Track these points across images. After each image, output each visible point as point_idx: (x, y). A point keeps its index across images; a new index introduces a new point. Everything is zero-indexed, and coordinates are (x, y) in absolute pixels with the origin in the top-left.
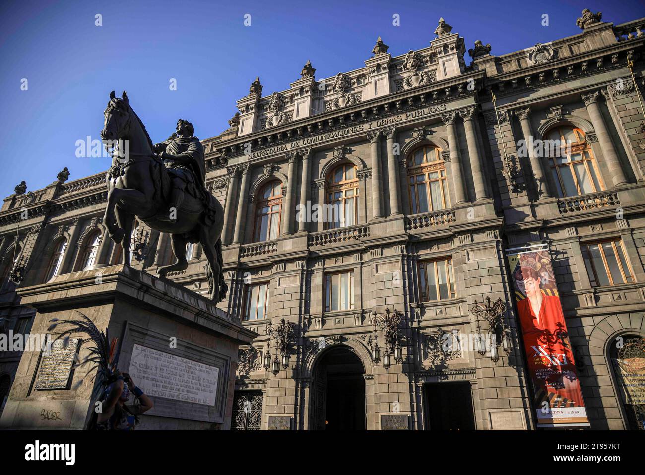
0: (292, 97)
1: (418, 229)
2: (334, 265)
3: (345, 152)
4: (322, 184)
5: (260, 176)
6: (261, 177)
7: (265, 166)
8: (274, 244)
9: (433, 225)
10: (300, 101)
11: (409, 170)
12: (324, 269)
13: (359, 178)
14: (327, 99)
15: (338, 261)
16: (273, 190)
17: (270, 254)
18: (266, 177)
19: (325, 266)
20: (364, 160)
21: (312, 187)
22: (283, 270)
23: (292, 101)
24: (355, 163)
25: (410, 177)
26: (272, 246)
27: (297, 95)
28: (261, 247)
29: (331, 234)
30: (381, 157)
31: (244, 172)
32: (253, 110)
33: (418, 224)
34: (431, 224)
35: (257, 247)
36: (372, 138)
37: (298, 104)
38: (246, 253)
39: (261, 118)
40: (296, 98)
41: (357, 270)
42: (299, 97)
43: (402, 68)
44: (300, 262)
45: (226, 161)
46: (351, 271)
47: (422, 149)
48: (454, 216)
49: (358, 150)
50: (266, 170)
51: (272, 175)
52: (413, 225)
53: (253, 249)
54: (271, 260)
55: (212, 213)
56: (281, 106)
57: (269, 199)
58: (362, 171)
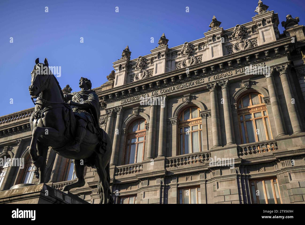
0: (152, 59)
1: (248, 155)
2: (185, 182)
3: (191, 98)
4: (175, 121)
5: (129, 115)
6: (130, 117)
7: (134, 108)
8: (140, 166)
9: (259, 152)
10: (158, 62)
11: (240, 112)
12: (178, 185)
13: (202, 117)
14: (177, 60)
15: (188, 179)
16: (139, 125)
17: (137, 173)
18: (134, 116)
19: (178, 183)
20: (205, 104)
21: (167, 124)
22: (147, 186)
23: (152, 62)
24: (199, 106)
25: (240, 116)
26: (138, 167)
27: (156, 58)
28: (131, 167)
29: (182, 159)
30: (218, 101)
31: (118, 113)
32: (125, 69)
33: (248, 151)
34: (258, 151)
35: (127, 168)
36: (211, 88)
37: (157, 65)
38: (119, 173)
39: (130, 74)
40: (155, 60)
41: (203, 186)
42: (157, 59)
43: (231, 38)
44: (160, 179)
45: (105, 105)
46: (198, 186)
47: (248, 96)
48: (276, 145)
49: (200, 97)
50: (134, 111)
51: (138, 115)
52: (244, 152)
53: (124, 169)
54: (139, 178)
55: (104, 145)
56: (144, 66)
57: (136, 132)
58: (204, 112)
